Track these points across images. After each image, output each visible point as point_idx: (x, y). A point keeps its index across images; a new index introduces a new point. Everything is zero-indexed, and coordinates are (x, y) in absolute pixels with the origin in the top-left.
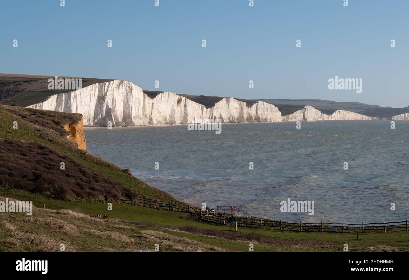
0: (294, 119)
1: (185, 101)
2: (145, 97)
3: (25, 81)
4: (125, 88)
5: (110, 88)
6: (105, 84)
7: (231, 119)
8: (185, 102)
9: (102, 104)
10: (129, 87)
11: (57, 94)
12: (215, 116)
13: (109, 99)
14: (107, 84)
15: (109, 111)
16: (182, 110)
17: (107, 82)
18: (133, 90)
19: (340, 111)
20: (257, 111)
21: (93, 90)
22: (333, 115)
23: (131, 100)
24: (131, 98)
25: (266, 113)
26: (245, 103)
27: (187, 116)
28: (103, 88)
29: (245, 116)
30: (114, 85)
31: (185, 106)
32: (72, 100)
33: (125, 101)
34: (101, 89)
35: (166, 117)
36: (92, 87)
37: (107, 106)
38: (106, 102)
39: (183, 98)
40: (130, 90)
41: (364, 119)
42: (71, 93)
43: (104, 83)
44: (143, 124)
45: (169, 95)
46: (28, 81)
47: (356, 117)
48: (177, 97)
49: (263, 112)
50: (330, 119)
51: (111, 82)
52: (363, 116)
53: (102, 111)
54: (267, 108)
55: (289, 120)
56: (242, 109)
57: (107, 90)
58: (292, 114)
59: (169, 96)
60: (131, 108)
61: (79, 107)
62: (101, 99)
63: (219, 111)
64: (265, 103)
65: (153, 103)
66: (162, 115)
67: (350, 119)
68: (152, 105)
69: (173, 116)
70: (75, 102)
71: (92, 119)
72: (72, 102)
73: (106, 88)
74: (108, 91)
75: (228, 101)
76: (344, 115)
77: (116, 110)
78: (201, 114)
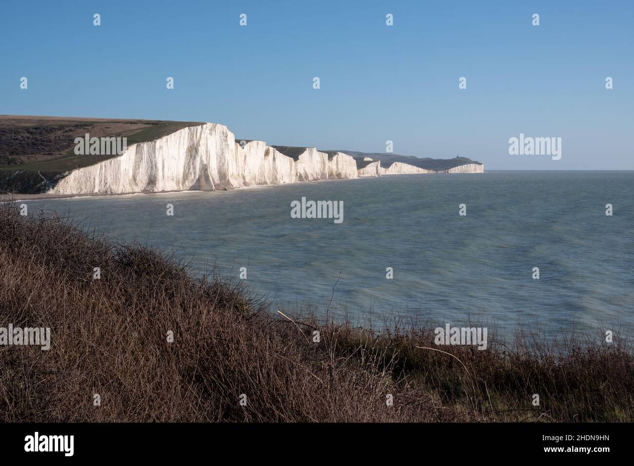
0: (367, 174)
1: (274, 153)
2: (237, 148)
3: (76, 126)
4: (219, 134)
5: (203, 134)
6: (197, 129)
7: (315, 176)
8: (274, 155)
9: (195, 158)
10: (223, 133)
11: (135, 143)
12: (300, 173)
13: (202, 149)
14: (199, 128)
15: (205, 169)
16: (270, 166)
17: (199, 125)
18: (228, 138)
19: (397, 163)
20: (337, 164)
21: (182, 138)
22: (390, 168)
23: (227, 152)
24: (227, 148)
25: (345, 166)
26: (327, 155)
27: (277, 173)
28: (195, 134)
29: (327, 171)
30: (208, 131)
31: (274, 159)
32: (157, 152)
33: (220, 153)
34: (192, 136)
35: (255, 174)
36: (181, 133)
37: (202, 161)
38: (199, 156)
39: (271, 149)
40: (225, 138)
41: (420, 173)
42: (155, 142)
43: (195, 128)
44: (239, 186)
45: (258, 144)
46: (81, 126)
47: (413, 170)
48: (265, 148)
49: (342, 166)
50: (387, 173)
51: (205, 126)
52: (420, 169)
53: (194, 168)
54: (346, 161)
55: (361, 176)
56: (324, 163)
57: (200, 138)
58: (364, 169)
59: (258, 146)
60: (228, 164)
61: (165, 162)
62: (193, 150)
63: (303, 165)
64: (344, 155)
65: (245, 156)
66: (251, 173)
67: (407, 173)
68: (245, 159)
69: (262, 174)
70: (160, 156)
71: (181, 181)
72: (157, 156)
73: (198, 134)
74: (202, 139)
75: (311, 154)
76: (401, 167)
77: (211, 166)
78: (289, 170)
